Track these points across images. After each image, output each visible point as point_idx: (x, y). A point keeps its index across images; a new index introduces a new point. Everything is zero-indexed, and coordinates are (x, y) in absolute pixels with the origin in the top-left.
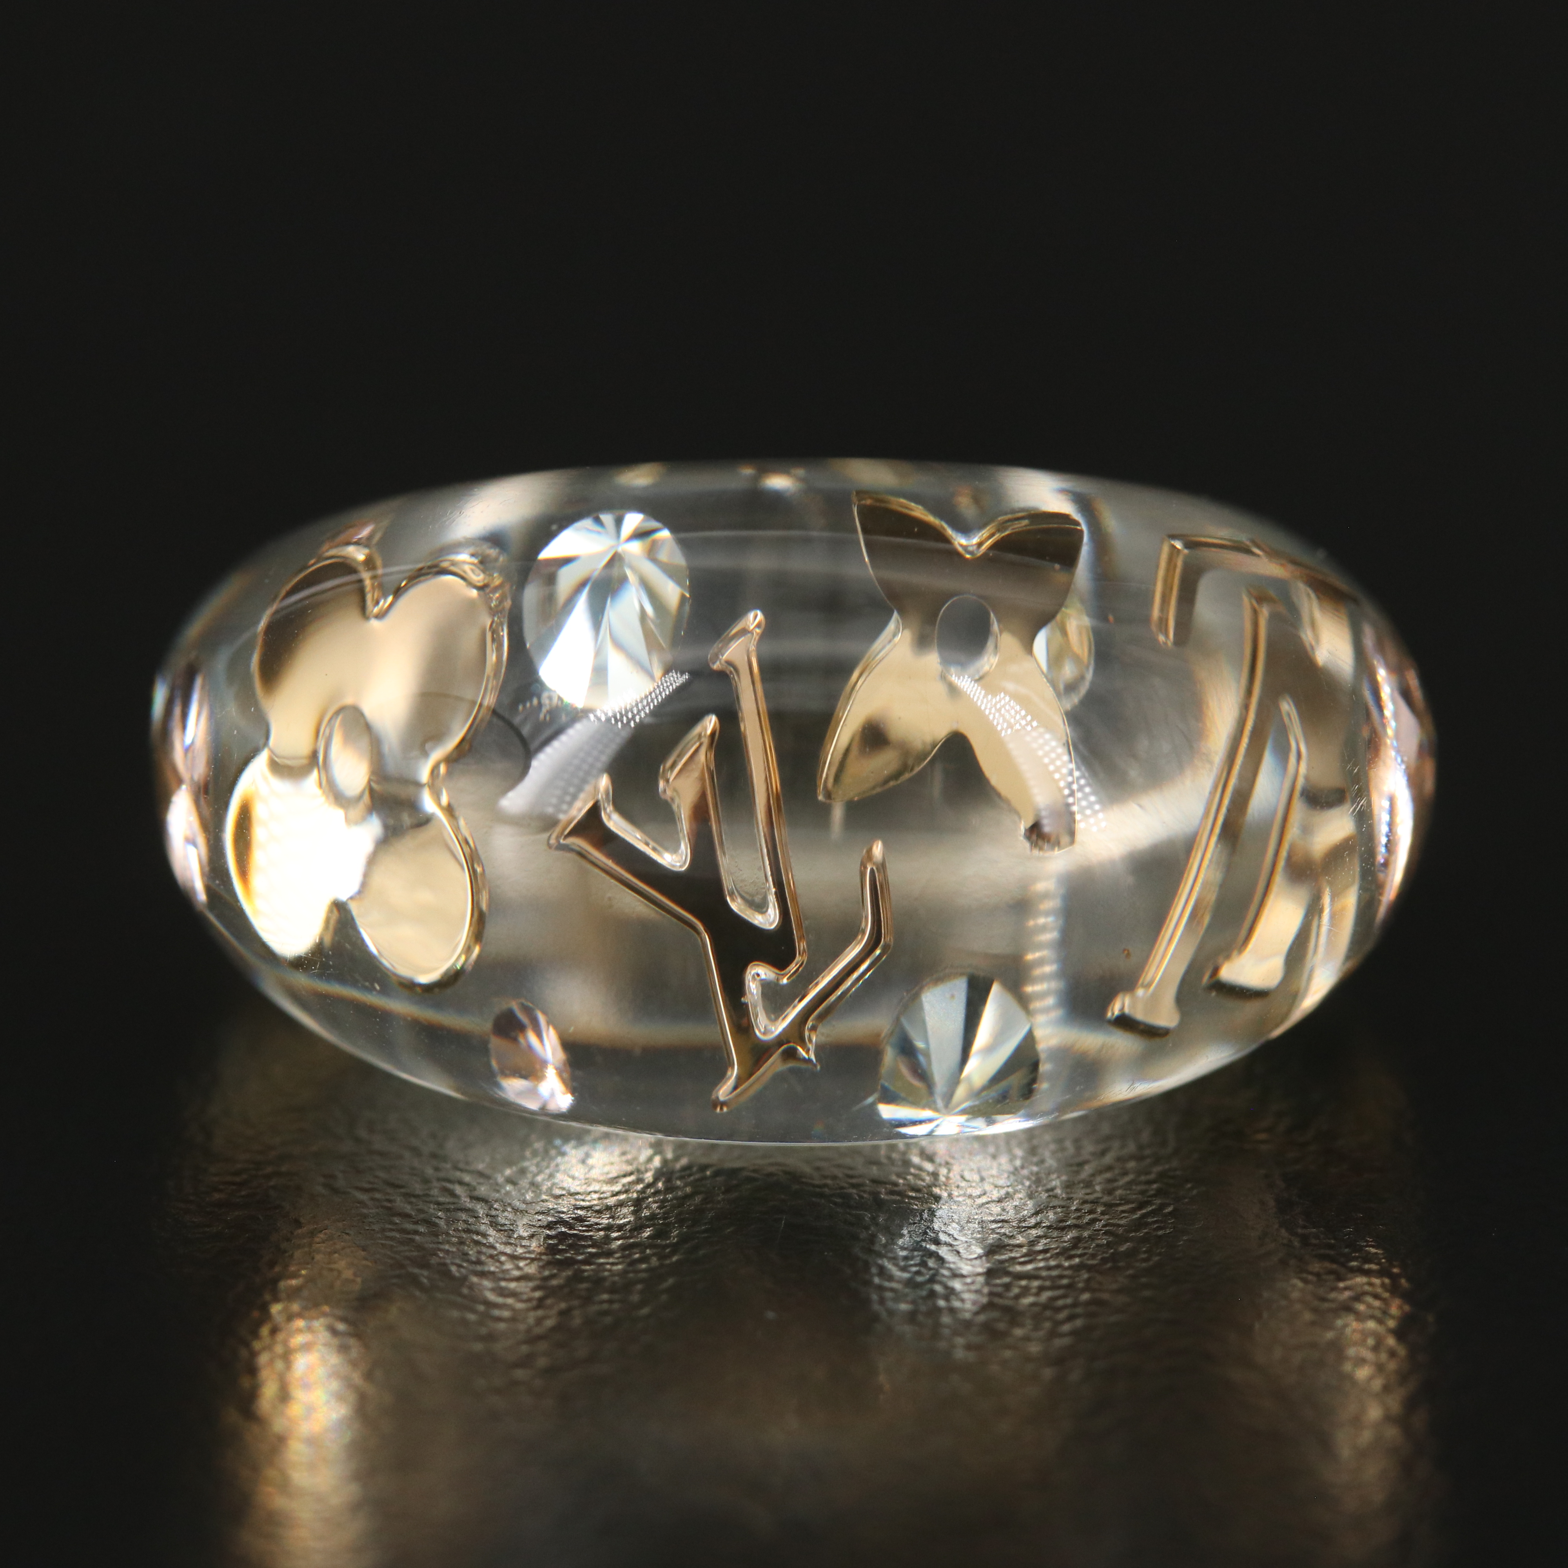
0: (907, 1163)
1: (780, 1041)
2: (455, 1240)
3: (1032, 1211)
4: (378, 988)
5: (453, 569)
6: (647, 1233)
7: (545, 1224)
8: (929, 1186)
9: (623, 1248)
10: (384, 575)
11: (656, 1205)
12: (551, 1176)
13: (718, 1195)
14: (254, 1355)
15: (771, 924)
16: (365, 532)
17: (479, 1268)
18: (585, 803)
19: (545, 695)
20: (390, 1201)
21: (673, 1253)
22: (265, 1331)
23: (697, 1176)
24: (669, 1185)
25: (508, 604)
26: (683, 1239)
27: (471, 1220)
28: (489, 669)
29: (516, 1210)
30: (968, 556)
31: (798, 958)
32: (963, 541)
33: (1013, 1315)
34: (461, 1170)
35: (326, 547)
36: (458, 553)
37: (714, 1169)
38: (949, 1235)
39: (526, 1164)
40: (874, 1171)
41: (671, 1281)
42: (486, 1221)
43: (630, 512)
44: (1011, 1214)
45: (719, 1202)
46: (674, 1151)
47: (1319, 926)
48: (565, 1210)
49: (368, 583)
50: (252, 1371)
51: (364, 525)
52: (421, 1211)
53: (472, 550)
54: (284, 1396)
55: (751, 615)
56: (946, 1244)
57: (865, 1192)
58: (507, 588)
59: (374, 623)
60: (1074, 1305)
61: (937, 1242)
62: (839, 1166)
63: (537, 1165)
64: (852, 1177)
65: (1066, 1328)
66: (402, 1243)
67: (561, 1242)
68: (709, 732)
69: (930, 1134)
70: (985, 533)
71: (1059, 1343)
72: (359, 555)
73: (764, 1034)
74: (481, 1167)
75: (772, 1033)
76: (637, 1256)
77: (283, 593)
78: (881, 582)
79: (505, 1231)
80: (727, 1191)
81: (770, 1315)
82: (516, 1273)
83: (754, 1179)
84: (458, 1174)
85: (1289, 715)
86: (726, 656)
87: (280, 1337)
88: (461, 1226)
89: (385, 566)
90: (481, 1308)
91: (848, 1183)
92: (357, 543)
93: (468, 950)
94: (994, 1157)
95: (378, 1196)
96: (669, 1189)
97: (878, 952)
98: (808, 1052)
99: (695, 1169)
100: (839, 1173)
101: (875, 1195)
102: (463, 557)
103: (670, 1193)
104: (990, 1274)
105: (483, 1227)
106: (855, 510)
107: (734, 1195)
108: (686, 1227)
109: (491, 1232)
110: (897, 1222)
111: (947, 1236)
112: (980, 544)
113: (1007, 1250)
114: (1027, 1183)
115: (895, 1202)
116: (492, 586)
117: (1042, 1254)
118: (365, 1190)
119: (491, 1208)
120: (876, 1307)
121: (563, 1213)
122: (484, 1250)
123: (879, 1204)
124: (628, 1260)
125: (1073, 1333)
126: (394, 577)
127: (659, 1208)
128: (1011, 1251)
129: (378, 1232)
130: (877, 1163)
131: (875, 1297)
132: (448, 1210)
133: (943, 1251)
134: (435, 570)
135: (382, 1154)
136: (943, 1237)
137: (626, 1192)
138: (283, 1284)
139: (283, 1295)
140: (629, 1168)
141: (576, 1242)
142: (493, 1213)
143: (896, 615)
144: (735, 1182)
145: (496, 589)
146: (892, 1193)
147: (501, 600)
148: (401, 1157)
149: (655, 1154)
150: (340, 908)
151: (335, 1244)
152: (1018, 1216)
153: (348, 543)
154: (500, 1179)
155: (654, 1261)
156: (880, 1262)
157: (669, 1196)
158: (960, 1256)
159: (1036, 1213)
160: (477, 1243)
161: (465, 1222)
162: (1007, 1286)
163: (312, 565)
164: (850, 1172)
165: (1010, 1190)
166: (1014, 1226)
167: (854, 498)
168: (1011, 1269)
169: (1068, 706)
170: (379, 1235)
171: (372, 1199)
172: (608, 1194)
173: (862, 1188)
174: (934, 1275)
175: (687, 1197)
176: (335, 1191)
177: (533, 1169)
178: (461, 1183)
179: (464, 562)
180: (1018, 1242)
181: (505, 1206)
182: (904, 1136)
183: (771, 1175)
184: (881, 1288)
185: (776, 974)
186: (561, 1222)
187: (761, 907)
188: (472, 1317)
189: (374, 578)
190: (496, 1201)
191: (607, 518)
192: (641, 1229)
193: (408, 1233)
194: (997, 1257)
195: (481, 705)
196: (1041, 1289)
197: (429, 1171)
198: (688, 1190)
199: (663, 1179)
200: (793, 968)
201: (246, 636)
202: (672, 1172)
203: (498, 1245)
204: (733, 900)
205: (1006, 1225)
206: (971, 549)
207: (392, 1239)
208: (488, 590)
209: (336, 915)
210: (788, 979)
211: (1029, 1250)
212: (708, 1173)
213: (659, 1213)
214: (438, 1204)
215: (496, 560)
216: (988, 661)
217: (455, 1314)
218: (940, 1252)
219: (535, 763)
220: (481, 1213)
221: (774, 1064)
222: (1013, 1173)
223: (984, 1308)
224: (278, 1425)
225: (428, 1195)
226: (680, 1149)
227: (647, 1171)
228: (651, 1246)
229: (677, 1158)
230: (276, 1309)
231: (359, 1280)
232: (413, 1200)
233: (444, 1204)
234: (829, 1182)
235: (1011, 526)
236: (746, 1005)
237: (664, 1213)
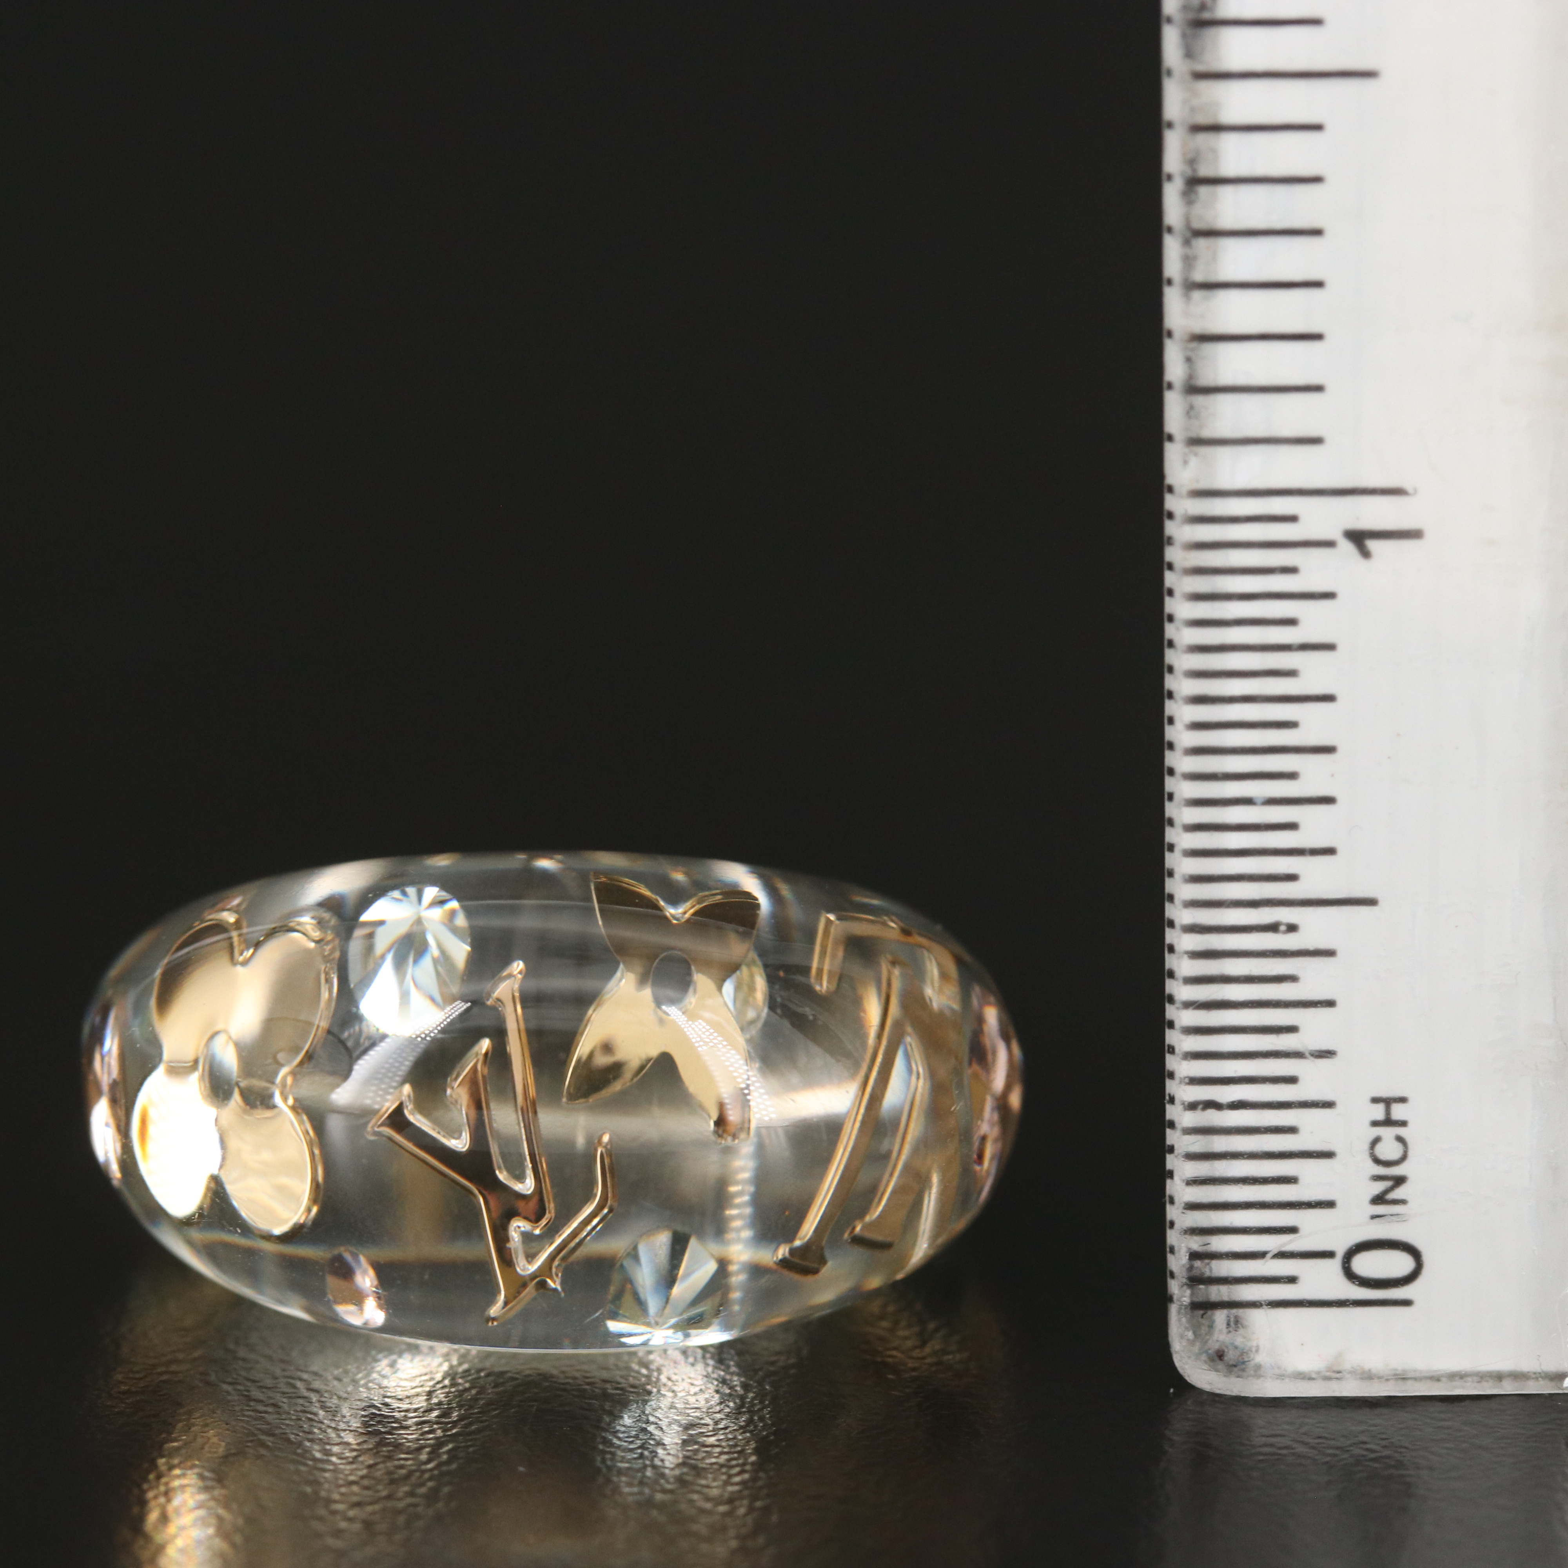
0: (629, 1369)
1: (533, 1276)
2: (294, 1417)
3: (718, 1401)
4: (239, 1231)
5: (298, 927)
6: (436, 1413)
7: (361, 1407)
8: (644, 1384)
9: (417, 1424)
10: (248, 933)
11: (443, 1395)
12: (368, 1375)
13: (488, 1389)
14: (144, 1492)
15: (528, 1190)
16: (236, 902)
17: (310, 1436)
18: (393, 1103)
19: (364, 1024)
20: (248, 1391)
21: (454, 1426)
22: (152, 1476)
23: (474, 1377)
24: (453, 1382)
25: (337, 954)
26: (461, 1418)
27: (307, 1404)
28: (323, 1004)
29: (339, 1398)
30: (675, 922)
31: (547, 1216)
32: (672, 911)
33: (698, 1471)
34: (302, 1371)
35: (206, 914)
36: (301, 916)
37: (488, 1371)
38: (656, 1417)
39: (349, 1367)
40: (605, 1375)
41: (450, 1446)
42: (317, 1405)
43: (427, 886)
44: (702, 1403)
45: (489, 1394)
46: (459, 1359)
47: (930, 1197)
48: (376, 1398)
49: (236, 940)
50: (143, 1503)
51: (235, 897)
52: (270, 1398)
53: (312, 914)
54: (164, 1519)
55: (515, 964)
56: (653, 1423)
57: (596, 1388)
58: (337, 942)
59: (239, 969)
60: (744, 1464)
61: (647, 1422)
62: (578, 1370)
63: (357, 1368)
64: (587, 1378)
65: (737, 1479)
66: (255, 1419)
67: (372, 1419)
68: (484, 1051)
69: (645, 1344)
70: (688, 904)
71: (730, 1489)
72: (230, 918)
73: (523, 1270)
74: (315, 1368)
75: (529, 1270)
76: (427, 1429)
77: (174, 948)
78: (609, 936)
79: (331, 1411)
80: (495, 1386)
81: (521, 1469)
82: (338, 1440)
83: (517, 1379)
84: (299, 1374)
85: (911, 1045)
86: (496, 994)
87: (164, 1480)
88: (299, 1408)
89: (249, 926)
90: (310, 1463)
91: (584, 1382)
92: (228, 910)
93: (309, 1210)
94: (693, 1365)
95: (240, 1387)
96: (453, 1385)
97: (606, 1211)
98: (554, 1282)
99: (473, 1371)
100: (577, 1375)
101: (604, 1390)
102: (306, 920)
103: (454, 1388)
104: (685, 1442)
105: (315, 1410)
106: (593, 887)
107: (501, 1389)
108: (464, 1410)
109: (322, 1413)
110: (618, 1408)
111: (654, 1418)
112: (685, 913)
113: (698, 1427)
114: (716, 1383)
115: (617, 1394)
116: (326, 940)
117: (723, 1430)
118: (230, 1384)
119: (322, 1396)
120: (598, 1463)
121: (375, 1400)
122: (315, 1424)
123: (605, 1396)
124: (420, 1432)
125: (743, 1483)
126: (256, 935)
127: (446, 1397)
128: (700, 1428)
129: (238, 1412)
130: (607, 1369)
131: (599, 1458)
132: (290, 1397)
133: (651, 1428)
134: (285, 928)
135: (244, 1360)
136: (652, 1419)
137: (422, 1386)
138: (166, 1446)
139: (166, 1453)
140: (424, 1371)
141: (382, 1419)
142: (323, 1399)
143: (621, 966)
144: (501, 1380)
145: (328, 943)
146: (617, 1389)
147: (332, 951)
148: (257, 1362)
149: (445, 1361)
150: (216, 1180)
151: (206, 1419)
152: (707, 1405)
153: (223, 910)
154: (330, 1377)
155: (439, 1433)
156: (604, 1434)
157: (453, 1390)
158: (663, 1431)
159: (721, 1403)
160: (311, 1420)
161: (302, 1405)
162: (696, 1452)
163: (197, 926)
164: (586, 1375)
165: (703, 1387)
166: (703, 1412)
167: (591, 877)
168: (700, 1440)
169: (748, 1036)
170: (239, 1414)
171: (235, 1390)
172: (409, 1388)
173: (595, 1385)
174: (644, 1444)
175: (466, 1390)
176: (208, 1383)
177: (354, 1370)
178: (301, 1379)
179: (306, 924)
180: (705, 1422)
181: (332, 1393)
182: (624, 1345)
183: (529, 1376)
184: (603, 1452)
185: (532, 1226)
186: (373, 1406)
187: (521, 1178)
188: (303, 1468)
189: (240, 935)
190: (326, 1391)
191: (411, 891)
192: (430, 1412)
193: (261, 1412)
194: (690, 1432)
195: (318, 1027)
196: (721, 1453)
197: (278, 1372)
198: (467, 1385)
199: (449, 1378)
200: (544, 1222)
201: (148, 981)
202: (456, 1374)
203: (326, 1421)
204: (500, 1172)
205: (698, 1410)
206: (677, 916)
207: (248, 1416)
208: (323, 943)
209: (213, 1185)
210: (540, 1230)
211: (714, 1428)
212: (482, 1374)
213: (445, 1401)
214: (284, 1393)
215: (329, 921)
216: (691, 1000)
217: (292, 1467)
218: (649, 1429)
219: (356, 1067)
220: (314, 1399)
221: (530, 1291)
222: (706, 1377)
223: (678, 1465)
224: (159, 1538)
225: (276, 1387)
226: (463, 1358)
227: (437, 1372)
228: (437, 1423)
229: (460, 1364)
230: (161, 1461)
231: (223, 1444)
232: (264, 1390)
233: (288, 1393)
234: (570, 1381)
235: (707, 899)
236: (510, 1249)
237: (448, 1401)
